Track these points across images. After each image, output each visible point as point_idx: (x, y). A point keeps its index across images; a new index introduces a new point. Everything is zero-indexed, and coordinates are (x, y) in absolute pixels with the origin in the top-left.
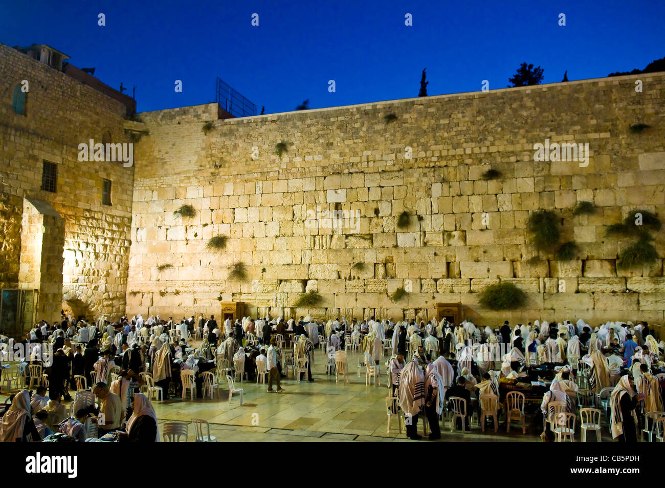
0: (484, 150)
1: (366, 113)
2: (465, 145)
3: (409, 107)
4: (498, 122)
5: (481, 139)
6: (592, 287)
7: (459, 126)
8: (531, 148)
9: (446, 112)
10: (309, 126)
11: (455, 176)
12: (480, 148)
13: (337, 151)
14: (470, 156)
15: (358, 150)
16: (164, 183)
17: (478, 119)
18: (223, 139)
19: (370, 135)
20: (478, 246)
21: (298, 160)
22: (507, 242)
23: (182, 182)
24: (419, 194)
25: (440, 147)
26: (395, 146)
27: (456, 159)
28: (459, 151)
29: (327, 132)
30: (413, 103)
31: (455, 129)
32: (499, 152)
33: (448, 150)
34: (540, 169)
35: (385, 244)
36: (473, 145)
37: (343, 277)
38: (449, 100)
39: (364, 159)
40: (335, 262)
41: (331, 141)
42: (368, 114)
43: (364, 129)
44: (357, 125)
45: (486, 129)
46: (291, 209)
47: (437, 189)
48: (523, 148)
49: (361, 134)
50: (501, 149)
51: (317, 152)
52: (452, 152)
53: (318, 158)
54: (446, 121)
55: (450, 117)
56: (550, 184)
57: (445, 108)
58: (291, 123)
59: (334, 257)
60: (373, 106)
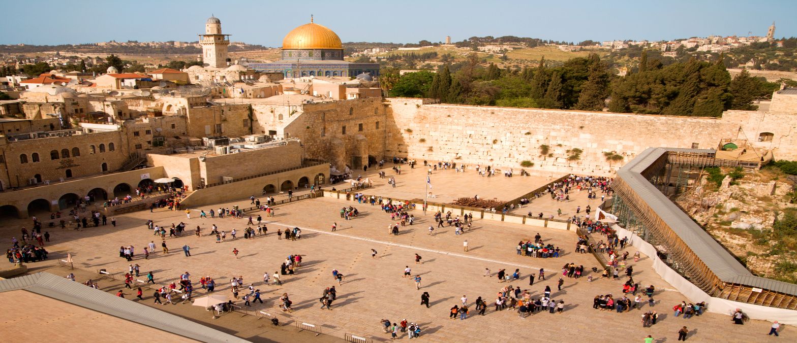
0: (527, 126)
1: (484, 111)
3: (500, 111)
5: (526, 123)
6: (558, 164)
11: (516, 132)
12: (525, 125)
13: (471, 119)
14: (522, 127)
15: (480, 120)
18: (425, 111)
19: (485, 117)
20: (521, 150)
21: (456, 121)
22: (532, 151)
24: (501, 135)
25: (511, 123)
26: (494, 121)
27: (516, 128)
28: (519, 125)
29: (468, 114)
30: (502, 110)
31: (517, 119)
34: (546, 133)
35: (487, 146)
36: (523, 124)
37: (471, 154)
38: (516, 111)
39: (482, 123)
41: (470, 117)
44: (480, 114)
45: (528, 120)
47: (508, 135)
48: (541, 127)
49: (481, 116)
50: (533, 127)
51: (463, 119)
52: (515, 125)
53: (464, 121)
54: (514, 117)
56: (549, 138)
57: (514, 113)
59: (468, 148)
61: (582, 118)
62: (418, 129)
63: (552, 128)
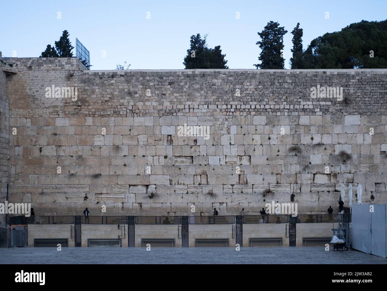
0: (262, 107)
2: (251, 103)
3: (215, 75)
4: (271, 90)
5: (260, 100)
6: (318, 189)
7: (247, 90)
8: (289, 108)
9: (240, 81)
10: (148, 81)
11: (245, 122)
12: (260, 105)
13: (168, 100)
14: (254, 110)
15: (183, 100)
16: (36, 114)
17: (259, 87)
18: (83, 85)
19: (191, 91)
20: (257, 165)
21: (140, 104)
22: (274, 163)
23: (51, 114)
24: (222, 132)
25: (236, 103)
26: (207, 100)
27: (245, 111)
28: (248, 107)
29: (161, 86)
30: (219, 73)
31: (245, 92)
32: (270, 108)
33: (241, 105)
34: (294, 121)
35: (200, 163)
36: (255, 103)
37: (173, 183)
38: (242, 73)
39: (187, 107)
40: (167, 174)
41: (164, 93)
42: (189, 77)
43: (187, 87)
44: (182, 84)
45: (264, 94)
46: (136, 138)
47: (234, 129)
48: (284, 108)
49: (185, 90)
50: (272, 107)
51: (154, 100)
52: (243, 107)
53: (155, 104)
55: (242, 84)
56: (299, 130)
57: (239, 78)
58: (134, 78)
59: (167, 170)
60: (193, 72)
61: (344, 80)
62: (71, 131)
63: (302, 107)
